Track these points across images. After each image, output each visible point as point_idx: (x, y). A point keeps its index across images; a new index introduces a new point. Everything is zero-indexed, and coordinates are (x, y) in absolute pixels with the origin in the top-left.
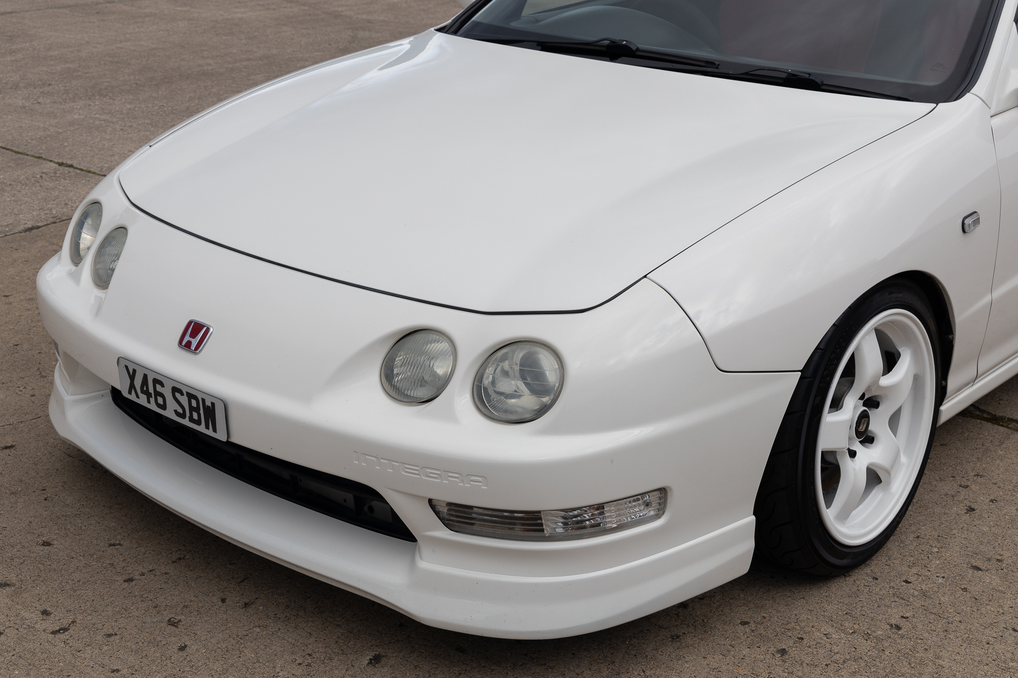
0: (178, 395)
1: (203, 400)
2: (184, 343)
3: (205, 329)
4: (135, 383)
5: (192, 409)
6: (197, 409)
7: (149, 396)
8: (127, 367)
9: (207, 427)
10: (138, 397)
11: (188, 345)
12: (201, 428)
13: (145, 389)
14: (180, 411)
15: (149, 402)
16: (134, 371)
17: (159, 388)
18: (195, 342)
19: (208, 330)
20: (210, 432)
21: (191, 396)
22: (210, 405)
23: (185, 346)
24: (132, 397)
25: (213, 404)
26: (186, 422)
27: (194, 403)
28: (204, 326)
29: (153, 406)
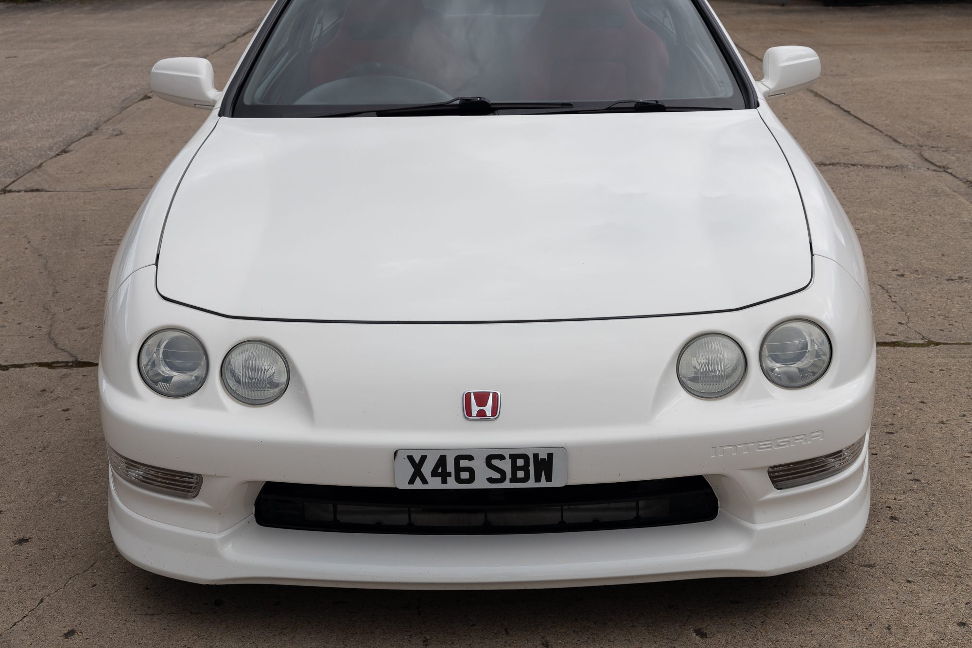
0: (495, 462)
1: (536, 456)
2: (474, 413)
3: (491, 395)
4: (423, 470)
5: (515, 469)
6: (525, 468)
7: (445, 476)
8: (411, 458)
9: (538, 479)
10: (424, 481)
11: (482, 414)
12: (531, 484)
13: (440, 471)
14: (497, 476)
15: (444, 482)
16: (423, 458)
17: (464, 463)
18: (488, 409)
19: (495, 395)
20: (543, 484)
21: (514, 457)
22: (546, 457)
23: (477, 416)
24: (418, 485)
25: (550, 456)
26: (507, 485)
27: (520, 462)
28: (488, 394)
29: (452, 484)
